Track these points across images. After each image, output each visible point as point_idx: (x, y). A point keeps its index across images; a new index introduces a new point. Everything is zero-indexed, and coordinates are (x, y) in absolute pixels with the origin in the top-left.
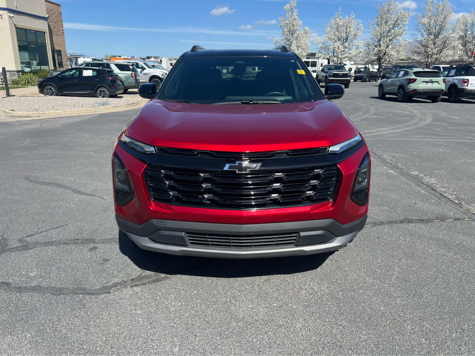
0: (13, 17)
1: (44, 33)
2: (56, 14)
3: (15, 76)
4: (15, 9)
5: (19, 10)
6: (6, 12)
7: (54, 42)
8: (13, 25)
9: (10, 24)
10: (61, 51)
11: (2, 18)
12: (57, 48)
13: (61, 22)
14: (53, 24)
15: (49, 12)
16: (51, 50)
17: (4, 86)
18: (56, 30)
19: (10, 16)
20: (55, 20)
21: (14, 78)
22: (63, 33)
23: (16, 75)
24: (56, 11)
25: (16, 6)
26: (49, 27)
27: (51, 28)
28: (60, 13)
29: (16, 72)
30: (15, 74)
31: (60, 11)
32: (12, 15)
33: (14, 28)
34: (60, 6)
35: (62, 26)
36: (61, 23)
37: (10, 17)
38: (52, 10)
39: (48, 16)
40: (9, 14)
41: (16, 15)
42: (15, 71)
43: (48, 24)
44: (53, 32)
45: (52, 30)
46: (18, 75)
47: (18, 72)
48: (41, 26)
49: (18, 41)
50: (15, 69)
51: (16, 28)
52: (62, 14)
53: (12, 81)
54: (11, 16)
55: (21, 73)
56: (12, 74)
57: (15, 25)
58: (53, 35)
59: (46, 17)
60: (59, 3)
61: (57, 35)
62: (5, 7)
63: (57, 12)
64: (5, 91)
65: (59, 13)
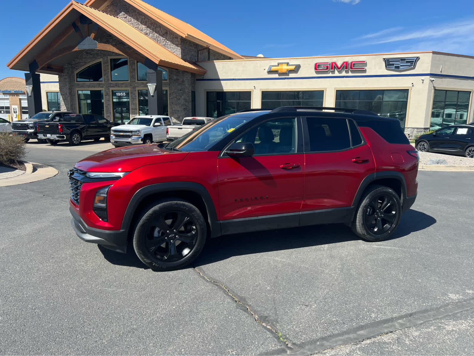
1: (470, 92)
4: (440, 73)
5: (443, 73)
9: (429, 87)
11: (423, 83)
21: (419, 134)
23: (422, 131)
25: (441, 70)
32: (432, 79)
33: (433, 91)
37: (432, 81)
41: (437, 79)
42: (422, 128)
49: (434, 101)
56: (419, 131)
57: (434, 87)
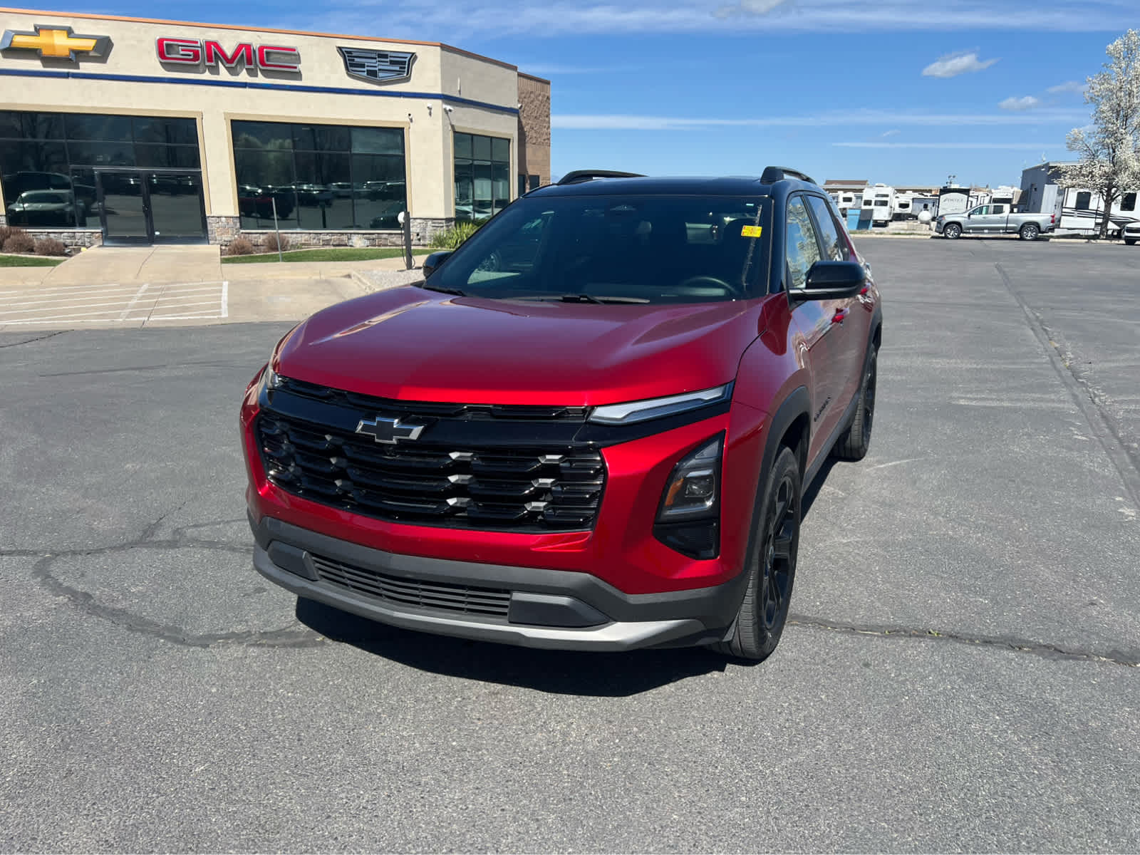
0: (450, 111)
1: (509, 140)
2: (539, 100)
3: (442, 229)
4: (457, 95)
5: (465, 96)
6: (439, 102)
7: (528, 158)
8: (450, 128)
9: (444, 125)
10: (538, 177)
11: (430, 114)
12: (531, 171)
13: (547, 116)
14: (530, 122)
15: (525, 97)
16: (519, 175)
17: (404, 247)
18: (534, 135)
19: (445, 109)
20: (534, 114)
21: (438, 233)
22: (549, 139)
23: (443, 227)
24: (540, 95)
25: (459, 89)
26: (521, 128)
27: (525, 129)
28: (548, 98)
29: (444, 221)
30: (441, 225)
31: (547, 95)
32: (448, 107)
33: (451, 134)
34: (548, 83)
35: (547, 125)
36: (547, 119)
37: (446, 112)
38: (531, 92)
39: (519, 105)
40: (445, 106)
41: (456, 108)
42: (442, 219)
43: (520, 122)
44: (527, 139)
45: (527, 133)
46: (447, 226)
47: (448, 220)
48: (505, 127)
49: (455, 158)
50: (443, 216)
51: (455, 132)
52: (551, 100)
53: (435, 240)
54: (448, 109)
55: (453, 223)
56: (437, 225)
57: (453, 126)
58: (527, 145)
59: (516, 108)
60: (546, 79)
61: (534, 144)
62: (438, 91)
63: (540, 98)
64: (405, 258)
65: (545, 99)
